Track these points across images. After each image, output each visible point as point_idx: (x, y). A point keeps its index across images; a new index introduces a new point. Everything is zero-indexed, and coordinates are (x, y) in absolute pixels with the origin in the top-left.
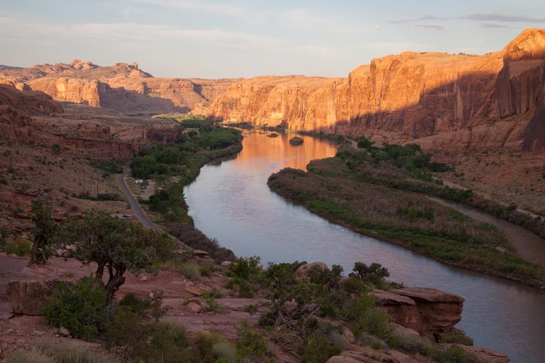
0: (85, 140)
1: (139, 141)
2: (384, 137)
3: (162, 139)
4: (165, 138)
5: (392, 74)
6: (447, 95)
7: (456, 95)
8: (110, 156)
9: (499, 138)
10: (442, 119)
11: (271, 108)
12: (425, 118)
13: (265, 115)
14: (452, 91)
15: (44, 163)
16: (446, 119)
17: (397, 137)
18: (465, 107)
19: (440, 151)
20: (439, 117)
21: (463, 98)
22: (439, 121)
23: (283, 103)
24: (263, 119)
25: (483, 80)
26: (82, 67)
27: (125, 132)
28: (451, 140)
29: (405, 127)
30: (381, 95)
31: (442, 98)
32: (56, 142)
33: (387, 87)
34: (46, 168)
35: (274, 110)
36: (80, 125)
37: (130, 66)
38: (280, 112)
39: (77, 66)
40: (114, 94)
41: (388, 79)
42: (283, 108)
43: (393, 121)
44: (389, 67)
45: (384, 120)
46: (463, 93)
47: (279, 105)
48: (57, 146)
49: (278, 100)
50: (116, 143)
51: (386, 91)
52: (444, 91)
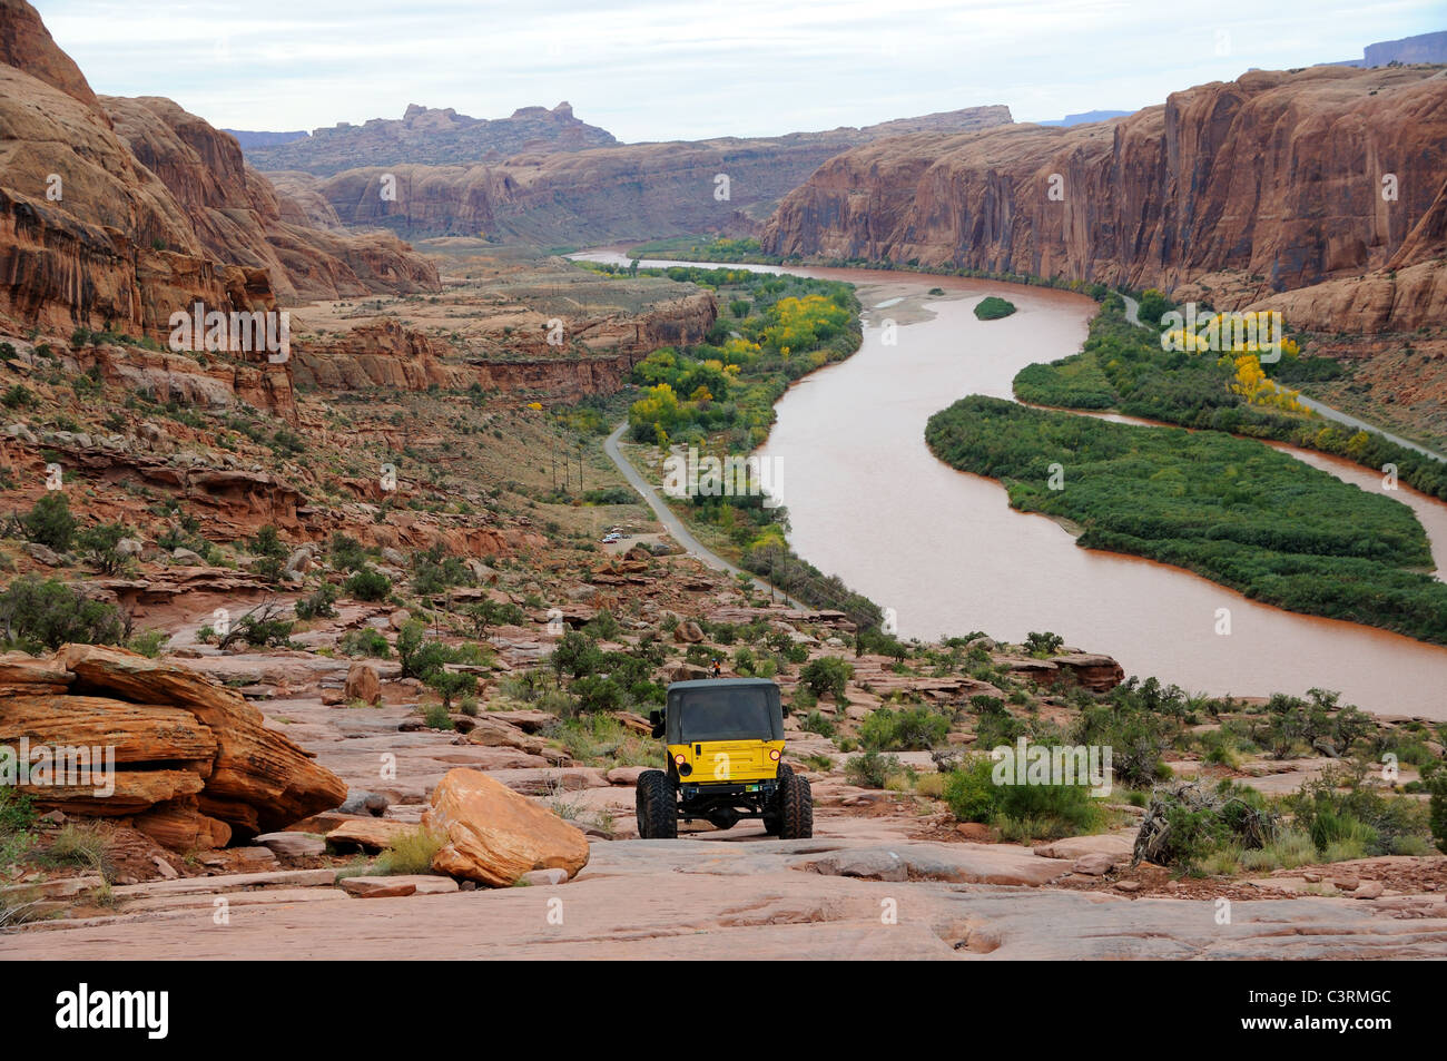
0: (526, 365)
1: (630, 348)
2: (1205, 288)
3: (677, 335)
4: (684, 333)
5: (1219, 130)
6: (1350, 181)
7: (1372, 180)
8: (576, 392)
10: (1342, 240)
11: (925, 216)
12: (1297, 239)
13: (910, 238)
14: (1363, 171)
15: (466, 432)
16: (1349, 239)
17: (1236, 286)
18: (1394, 209)
19: (1327, 326)
20: (1333, 235)
22: (1333, 246)
23: (956, 205)
24: (906, 247)
25: (1433, 142)
27: (597, 329)
28: (1350, 303)
29: (1255, 262)
30: (1193, 187)
31: (1338, 189)
32: (474, 380)
33: (1209, 162)
34: (471, 441)
35: (933, 221)
36: (508, 332)
38: (950, 228)
40: (526, 198)
41: (1209, 143)
42: (955, 219)
43: (1225, 245)
44: (1210, 111)
45: (1204, 245)
47: (946, 210)
48: (475, 388)
49: (941, 197)
50: (586, 362)
51: (1207, 173)
52: (1342, 171)
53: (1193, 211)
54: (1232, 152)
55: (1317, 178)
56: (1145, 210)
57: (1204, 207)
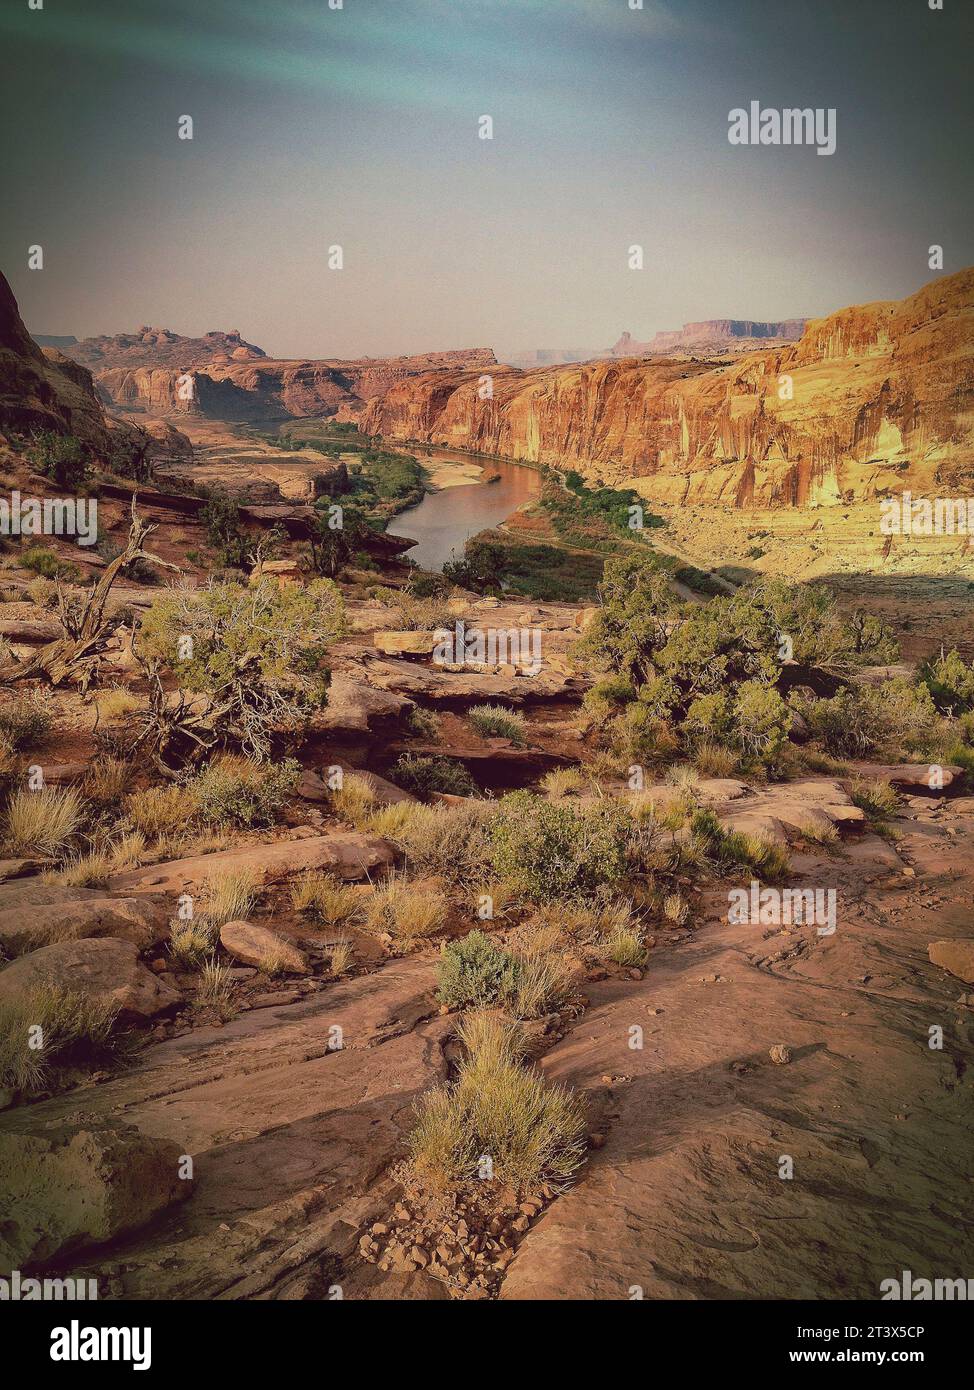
2: (599, 473)
5: (609, 388)
6: (671, 423)
7: (681, 421)
9: (716, 489)
10: (666, 452)
11: (451, 419)
12: (645, 450)
13: (443, 430)
14: (677, 418)
16: (670, 452)
17: (614, 472)
18: (691, 438)
20: (662, 449)
21: (690, 428)
22: (662, 454)
23: (469, 414)
24: (441, 435)
25: (710, 407)
26: (155, 340)
29: (624, 459)
30: (595, 417)
31: (666, 426)
33: (603, 405)
35: (456, 422)
37: (228, 337)
38: (465, 426)
39: (147, 337)
41: (604, 395)
42: (469, 421)
43: (610, 449)
44: (604, 379)
45: (599, 449)
46: (689, 422)
47: (462, 415)
49: (461, 409)
51: (601, 411)
52: (667, 417)
53: (594, 429)
54: (614, 401)
55: (655, 419)
56: (570, 427)
57: (600, 428)
